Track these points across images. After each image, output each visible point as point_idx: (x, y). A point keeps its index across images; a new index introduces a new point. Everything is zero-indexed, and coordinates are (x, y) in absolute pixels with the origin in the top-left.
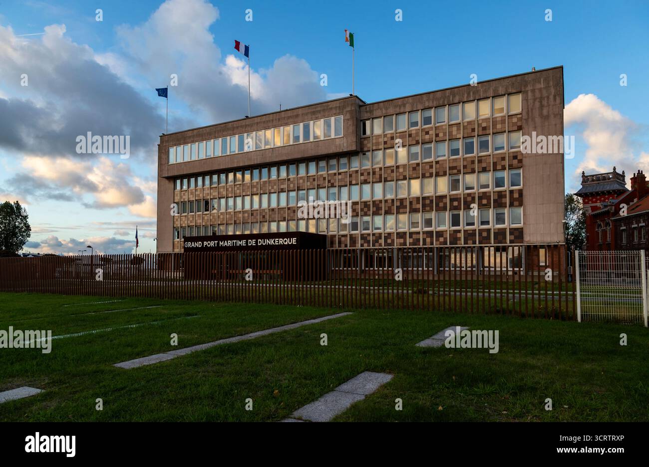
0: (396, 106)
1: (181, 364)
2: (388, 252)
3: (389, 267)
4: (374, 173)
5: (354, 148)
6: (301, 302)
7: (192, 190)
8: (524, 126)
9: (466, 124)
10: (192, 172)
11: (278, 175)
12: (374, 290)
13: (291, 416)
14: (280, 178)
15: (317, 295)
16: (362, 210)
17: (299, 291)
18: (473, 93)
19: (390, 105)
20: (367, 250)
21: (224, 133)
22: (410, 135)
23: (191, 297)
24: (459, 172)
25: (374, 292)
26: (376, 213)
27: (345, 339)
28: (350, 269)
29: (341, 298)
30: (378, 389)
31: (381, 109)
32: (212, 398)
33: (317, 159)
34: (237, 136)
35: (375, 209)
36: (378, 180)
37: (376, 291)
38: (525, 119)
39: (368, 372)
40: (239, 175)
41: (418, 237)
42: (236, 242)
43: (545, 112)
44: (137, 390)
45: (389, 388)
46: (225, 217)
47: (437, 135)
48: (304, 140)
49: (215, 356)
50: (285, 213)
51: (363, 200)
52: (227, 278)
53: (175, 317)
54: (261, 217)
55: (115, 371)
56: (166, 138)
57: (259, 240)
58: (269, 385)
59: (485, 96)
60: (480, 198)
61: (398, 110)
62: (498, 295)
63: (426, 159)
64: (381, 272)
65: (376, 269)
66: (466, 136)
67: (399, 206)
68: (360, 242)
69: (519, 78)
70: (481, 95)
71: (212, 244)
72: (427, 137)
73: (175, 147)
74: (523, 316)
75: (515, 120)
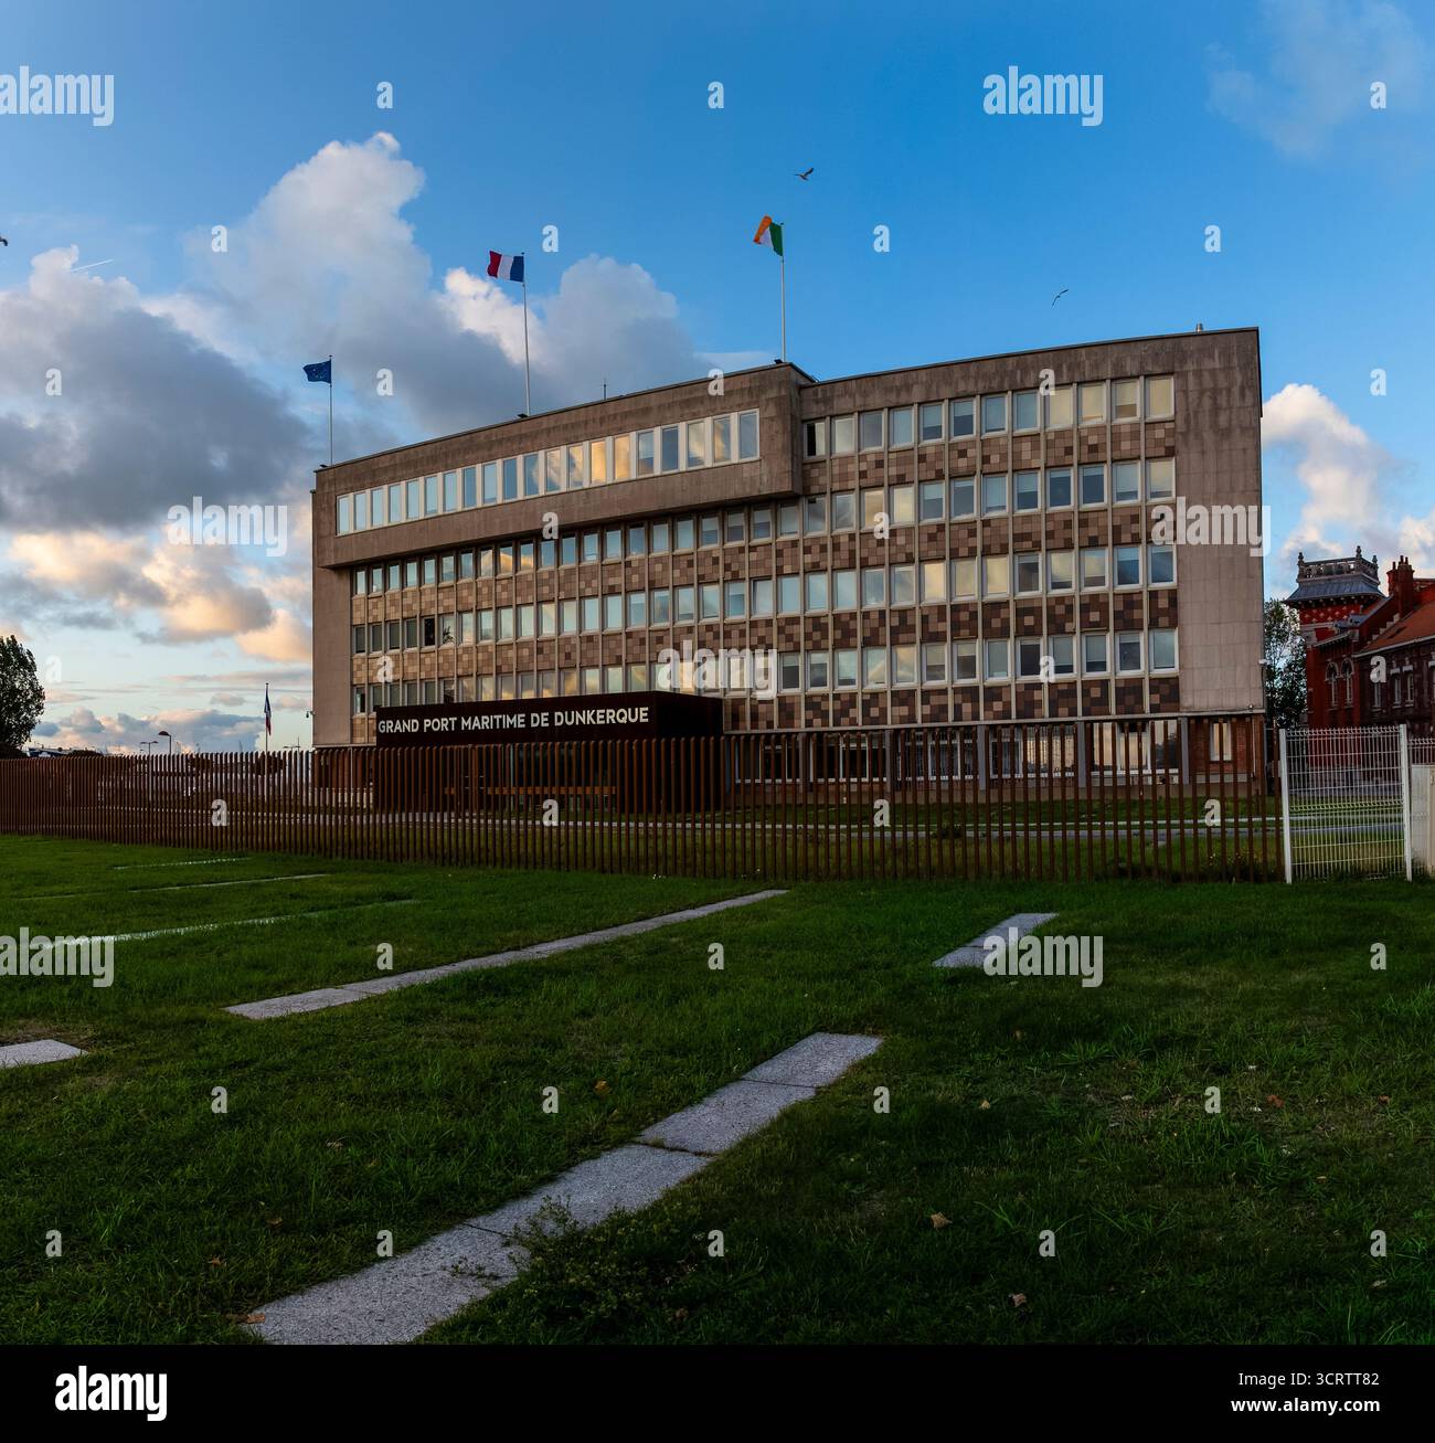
0: (888, 390)
1: (377, 1015)
2: (871, 739)
3: (873, 774)
4: (836, 547)
5: (786, 487)
6: (661, 867)
7: (393, 595)
8: (1180, 447)
9: (1051, 437)
10: (393, 552)
11: (602, 555)
12: (838, 831)
13: (637, 1139)
14: (606, 561)
15: (699, 848)
16: (808, 637)
17: (657, 837)
18: (1069, 369)
19: (873, 386)
20: (820, 734)
21: (467, 457)
22: (922, 458)
23: (395, 854)
24: (1037, 545)
25: (838, 837)
26: (843, 644)
27: (769, 956)
28: (779, 781)
29: (759, 857)
30: (846, 1074)
31: (852, 395)
32: (450, 1097)
33: (697, 512)
34: (499, 462)
35: (839, 634)
36: (847, 565)
37: (844, 836)
38: (1181, 433)
39: (822, 1034)
40: (506, 558)
41: (943, 703)
42: (501, 720)
43: (1223, 420)
44: (278, 1069)
45: (871, 1068)
46: (474, 658)
47: (986, 460)
48: (663, 469)
49: (455, 1000)
50: (620, 647)
51: (811, 612)
52: (481, 807)
53: (360, 901)
54: (563, 656)
55: (229, 1023)
56: (330, 475)
57: (557, 714)
58: (584, 1068)
59: (1095, 376)
60: (1085, 609)
61: (893, 399)
62: (1123, 833)
63: (959, 515)
64: (854, 789)
65: (843, 780)
66: (1051, 463)
67: (895, 628)
68: (802, 715)
69: (1169, 343)
70: (1087, 374)
71: (443, 724)
72: (962, 463)
73: (351, 495)
74: (1176, 879)
75: (1159, 433)
